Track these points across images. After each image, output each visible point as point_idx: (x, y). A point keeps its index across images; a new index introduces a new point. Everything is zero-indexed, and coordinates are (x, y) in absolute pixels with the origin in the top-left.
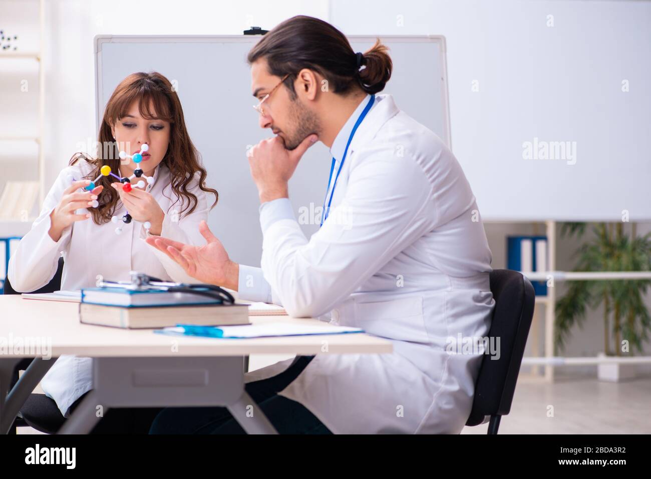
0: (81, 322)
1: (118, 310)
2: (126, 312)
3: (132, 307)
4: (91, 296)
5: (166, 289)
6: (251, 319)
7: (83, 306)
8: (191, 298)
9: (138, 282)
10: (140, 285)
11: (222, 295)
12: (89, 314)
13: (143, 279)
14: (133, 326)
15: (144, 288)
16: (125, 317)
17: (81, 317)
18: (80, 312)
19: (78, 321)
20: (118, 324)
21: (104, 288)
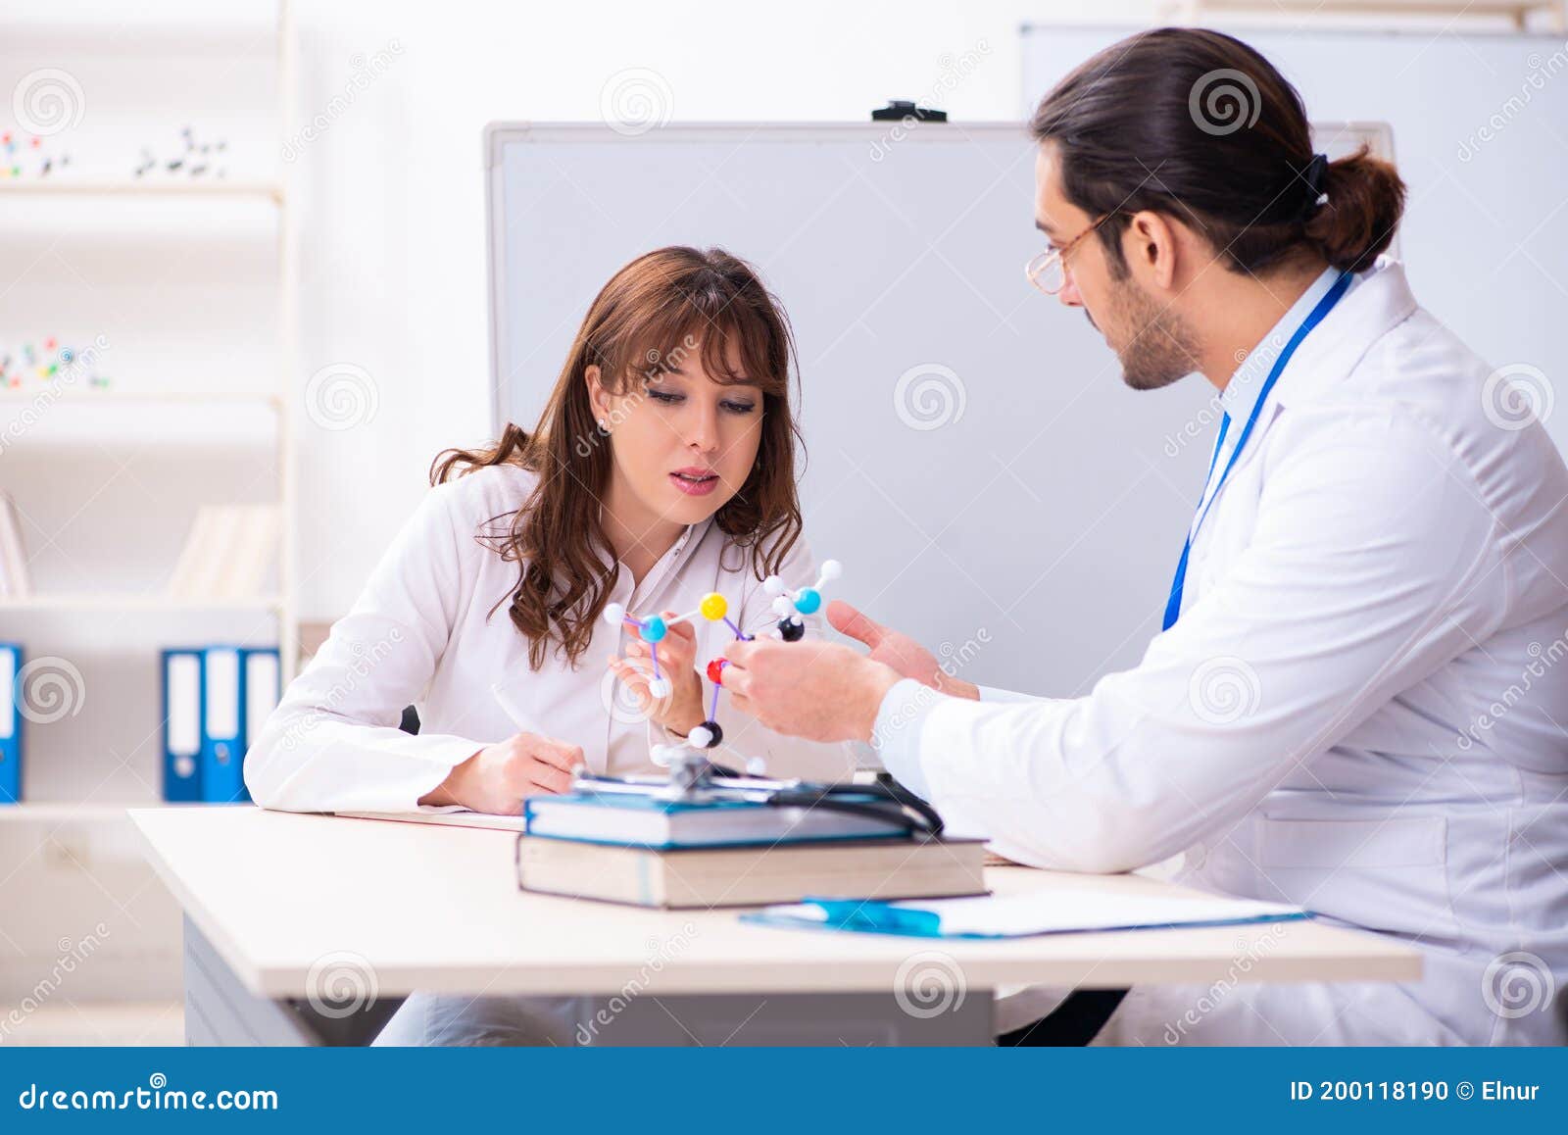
0: (522, 888)
1: (632, 857)
2: (656, 862)
3: (672, 849)
4: (553, 817)
5: (762, 798)
7: (528, 844)
8: (828, 822)
9: (688, 779)
10: (693, 787)
11: (908, 811)
12: (546, 866)
13: (699, 772)
14: (676, 901)
15: (701, 796)
16: (654, 877)
17: (520, 875)
18: (518, 859)
19: (515, 887)
20: (634, 896)
21: (586, 796)
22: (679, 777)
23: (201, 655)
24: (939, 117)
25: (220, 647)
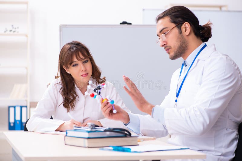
0: (65, 144)
1: (83, 140)
2: (86, 140)
3: (89, 138)
4: (70, 133)
5: (103, 130)
6: (139, 143)
7: (66, 137)
8: (113, 134)
9: (91, 127)
10: (92, 129)
11: (126, 132)
12: (69, 141)
13: (93, 126)
14: (90, 146)
15: (93, 130)
16: (86, 143)
17: (65, 142)
18: (65, 140)
19: (64, 144)
20: (83, 145)
21: (75, 130)
22: (90, 127)
23: (15, 107)
24: (130, 24)
25: (18, 106)
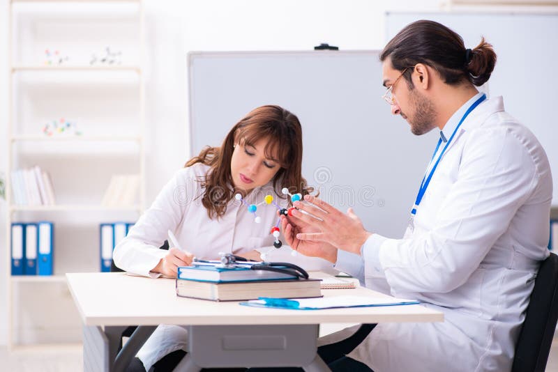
0: (178, 295)
1: (209, 285)
2: (216, 287)
3: (221, 283)
4: (186, 273)
5: (250, 267)
6: (323, 292)
7: (179, 282)
8: (272, 274)
9: (226, 261)
10: (228, 263)
11: (297, 271)
12: (185, 288)
13: (230, 259)
14: (222, 299)
15: (231, 266)
16: (215, 291)
17: (178, 291)
18: (176, 287)
19: (175, 294)
20: (212, 299)
21: (197, 266)
22: (223, 260)
